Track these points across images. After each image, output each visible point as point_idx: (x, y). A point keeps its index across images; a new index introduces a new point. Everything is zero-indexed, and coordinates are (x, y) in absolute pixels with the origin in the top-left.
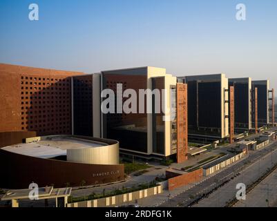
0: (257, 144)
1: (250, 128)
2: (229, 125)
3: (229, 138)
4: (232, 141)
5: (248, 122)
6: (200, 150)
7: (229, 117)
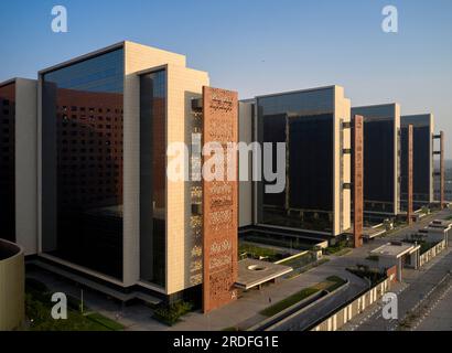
0: (422, 251)
1: (397, 211)
2: (353, 206)
3: (353, 236)
4: (359, 242)
5: (392, 200)
6: (277, 270)
7: (352, 186)
